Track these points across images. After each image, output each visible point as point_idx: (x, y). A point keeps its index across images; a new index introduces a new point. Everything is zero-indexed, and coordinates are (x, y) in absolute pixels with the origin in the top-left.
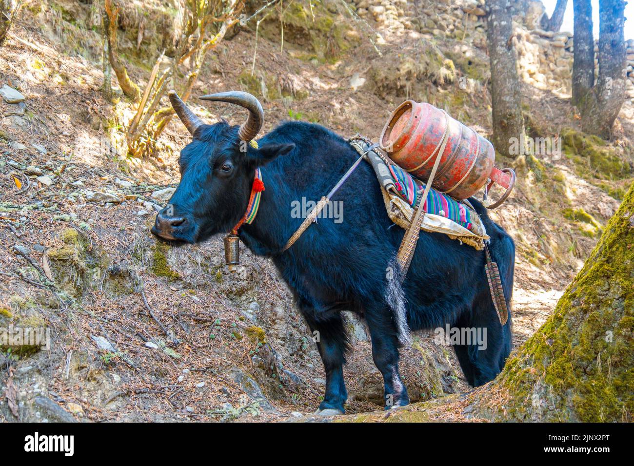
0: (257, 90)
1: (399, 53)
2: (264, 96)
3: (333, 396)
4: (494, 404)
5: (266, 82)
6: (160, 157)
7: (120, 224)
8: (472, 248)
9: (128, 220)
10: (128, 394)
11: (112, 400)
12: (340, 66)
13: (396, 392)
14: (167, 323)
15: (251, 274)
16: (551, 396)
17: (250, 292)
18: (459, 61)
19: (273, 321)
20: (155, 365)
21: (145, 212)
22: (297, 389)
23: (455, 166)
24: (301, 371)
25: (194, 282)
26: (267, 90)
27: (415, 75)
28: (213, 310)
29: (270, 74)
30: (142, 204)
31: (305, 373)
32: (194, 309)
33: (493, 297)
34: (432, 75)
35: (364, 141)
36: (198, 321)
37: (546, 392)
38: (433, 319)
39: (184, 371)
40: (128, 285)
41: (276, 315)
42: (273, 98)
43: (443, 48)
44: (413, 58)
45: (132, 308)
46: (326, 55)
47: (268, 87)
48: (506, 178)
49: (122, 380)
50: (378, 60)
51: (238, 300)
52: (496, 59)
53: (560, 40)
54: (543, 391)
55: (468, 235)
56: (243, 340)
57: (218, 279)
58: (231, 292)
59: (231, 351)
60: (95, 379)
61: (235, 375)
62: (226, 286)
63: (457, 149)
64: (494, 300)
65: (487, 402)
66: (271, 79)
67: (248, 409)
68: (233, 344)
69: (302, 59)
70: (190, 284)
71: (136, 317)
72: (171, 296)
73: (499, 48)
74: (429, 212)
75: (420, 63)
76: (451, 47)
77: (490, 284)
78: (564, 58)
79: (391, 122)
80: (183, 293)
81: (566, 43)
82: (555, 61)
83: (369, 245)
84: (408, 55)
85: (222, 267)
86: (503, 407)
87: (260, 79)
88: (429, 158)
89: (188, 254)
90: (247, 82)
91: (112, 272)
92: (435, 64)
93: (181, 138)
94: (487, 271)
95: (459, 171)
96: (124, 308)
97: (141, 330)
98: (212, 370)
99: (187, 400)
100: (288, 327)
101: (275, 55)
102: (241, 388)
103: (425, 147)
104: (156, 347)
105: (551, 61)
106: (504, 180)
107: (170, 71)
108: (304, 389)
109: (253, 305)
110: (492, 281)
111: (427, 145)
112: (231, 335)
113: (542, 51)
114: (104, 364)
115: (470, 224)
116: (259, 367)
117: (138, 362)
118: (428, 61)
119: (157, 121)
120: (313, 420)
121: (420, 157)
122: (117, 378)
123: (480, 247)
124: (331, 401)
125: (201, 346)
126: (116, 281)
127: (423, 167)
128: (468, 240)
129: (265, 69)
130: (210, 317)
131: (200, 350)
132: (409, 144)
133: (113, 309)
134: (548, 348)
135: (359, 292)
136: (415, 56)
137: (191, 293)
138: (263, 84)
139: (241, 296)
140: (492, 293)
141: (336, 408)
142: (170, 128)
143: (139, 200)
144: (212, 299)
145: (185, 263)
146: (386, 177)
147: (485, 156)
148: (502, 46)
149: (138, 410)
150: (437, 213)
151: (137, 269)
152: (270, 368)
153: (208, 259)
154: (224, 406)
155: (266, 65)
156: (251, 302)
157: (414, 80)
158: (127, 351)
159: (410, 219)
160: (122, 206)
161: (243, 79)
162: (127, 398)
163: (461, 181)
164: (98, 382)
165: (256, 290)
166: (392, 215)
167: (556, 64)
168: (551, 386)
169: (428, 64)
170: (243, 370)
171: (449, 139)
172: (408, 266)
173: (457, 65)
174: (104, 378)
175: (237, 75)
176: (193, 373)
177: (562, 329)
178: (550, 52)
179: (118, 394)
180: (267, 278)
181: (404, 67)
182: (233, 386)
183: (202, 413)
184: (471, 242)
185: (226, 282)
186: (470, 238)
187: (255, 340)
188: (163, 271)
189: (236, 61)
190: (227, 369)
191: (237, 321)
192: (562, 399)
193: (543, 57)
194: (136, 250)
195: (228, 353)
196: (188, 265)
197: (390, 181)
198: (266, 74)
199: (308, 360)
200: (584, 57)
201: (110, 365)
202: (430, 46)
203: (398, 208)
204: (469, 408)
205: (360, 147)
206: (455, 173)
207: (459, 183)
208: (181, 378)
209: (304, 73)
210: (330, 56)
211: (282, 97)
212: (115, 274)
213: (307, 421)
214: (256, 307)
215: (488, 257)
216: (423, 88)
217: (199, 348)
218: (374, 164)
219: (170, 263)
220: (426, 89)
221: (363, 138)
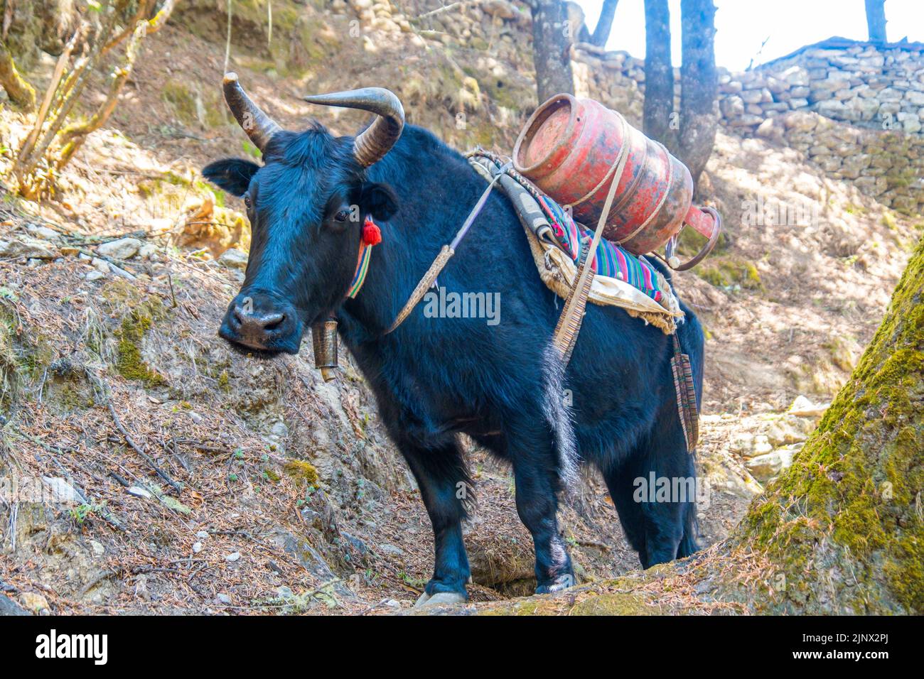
0: (190, 111)
1: (401, 65)
2: (201, 121)
3: (449, 571)
4: (749, 578)
5: (203, 100)
6: (65, 201)
7: (60, 293)
8: (659, 331)
9: (73, 288)
10: (120, 575)
11: (94, 586)
12: (310, 81)
13: (556, 562)
14: (157, 456)
15: (275, 378)
16: (848, 562)
17: (271, 407)
18: (484, 80)
19: (312, 453)
20: (153, 524)
21: (99, 275)
22: (364, 561)
23: (637, 199)
24: (359, 533)
25: (186, 388)
26: (205, 112)
27: (424, 98)
28: (225, 434)
29: (209, 88)
30: (90, 263)
31: (366, 536)
32: (198, 433)
33: (680, 408)
34: (449, 99)
35: (490, 158)
36: (205, 452)
37: (837, 556)
38: (601, 446)
39: (200, 534)
40: (85, 392)
41: (316, 443)
42: (214, 124)
43: (462, 62)
44: (420, 72)
45: (95, 431)
46: (289, 65)
47: (207, 107)
48: (708, 221)
49: (108, 551)
50: (369, 75)
51: (254, 420)
52: (546, 77)
53: (615, 60)
54: (833, 554)
55: (656, 310)
56: (282, 482)
57: (223, 386)
58: (244, 407)
59: (267, 501)
60: (60, 551)
61: (283, 541)
62: (235, 396)
63: (640, 172)
64: (681, 414)
65: (734, 576)
66: (211, 96)
67: (319, 596)
68: (268, 489)
69: (252, 68)
70: (181, 392)
71: (103, 445)
72: (155, 411)
73: (550, 61)
74: (600, 273)
75: (431, 80)
76: (471, 60)
77: (678, 389)
78: (620, 85)
79: (530, 130)
80: (173, 407)
81: (623, 64)
82: (609, 89)
83: (517, 323)
84: (415, 69)
85: (229, 366)
86: (766, 583)
87: (195, 95)
88: (599, 186)
89: (174, 344)
90: (175, 98)
91: (60, 370)
92: (451, 84)
93: (98, 173)
94: (674, 368)
95: (643, 208)
96: (82, 432)
97: (115, 468)
98: (244, 531)
99: (216, 583)
100: (335, 463)
101: (214, 61)
102: (297, 560)
103: (593, 167)
104: (148, 495)
105: (604, 90)
106: (705, 225)
107: (88, 64)
108: (373, 561)
109: (279, 427)
110: (680, 384)
111: (596, 164)
112: (263, 475)
113: (592, 74)
114: (76, 523)
115: (659, 293)
116: (315, 526)
117: (125, 521)
118: (442, 79)
119: (63, 144)
120: (443, 611)
121: (585, 185)
122: (98, 547)
123: (671, 330)
124: (446, 580)
125: (218, 492)
126: (65, 386)
127: (588, 201)
128: (655, 317)
129: (201, 80)
130: (224, 445)
131: (217, 498)
132: (568, 163)
133: (63, 433)
134: (834, 485)
135: (501, 400)
136: (423, 69)
137: (184, 407)
138: (199, 102)
139: (257, 412)
140: (679, 403)
141: (456, 591)
142: (78, 158)
143: (83, 257)
144: (218, 417)
145: (169, 358)
146: (536, 216)
147: (680, 185)
148: (555, 59)
149: (142, 602)
150: (612, 274)
151: (97, 366)
152: (329, 528)
153: (206, 352)
154: (280, 591)
155: (203, 74)
156: (274, 423)
157: (422, 104)
158: (105, 501)
159: (571, 283)
160: (58, 264)
161: (168, 94)
162: (118, 582)
163: (645, 224)
164: (66, 556)
165: (282, 404)
166: (546, 275)
167: (609, 93)
168: (847, 546)
169: (441, 83)
170: (291, 530)
171: (629, 156)
172: (568, 359)
173: (484, 88)
174: (76, 548)
175: (159, 87)
176: (213, 537)
177: (854, 455)
178: (602, 76)
179: (103, 574)
180: (298, 383)
181: (408, 86)
182: (285, 559)
183: (244, 604)
184: (659, 322)
185: (235, 390)
186: (657, 314)
187: (302, 482)
188: (135, 372)
189: (155, 67)
190: (267, 531)
191: (267, 452)
192: (866, 568)
193: (593, 83)
194: (91, 336)
195: (263, 503)
196: (175, 361)
197: (543, 221)
198: (203, 87)
199: (367, 515)
200: (660, 81)
201: (84, 526)
202: (444, 58)
203: (556, 265)
204: (704, 586)
205: (483, 168)
206: (636, 211)
207: (642, 227)
208: (198, 547)
209: (259, 89)
210: (295, 66)
211: (227, 123)
212: (64, 374)
213: (432, 614)
214: (284, 431)
215: (676, 346)
216: (436, 117)
217: (216, 495)
218: (513, 195)
219: (146, 359)
220: (439, 119)
221: (488, 153)
